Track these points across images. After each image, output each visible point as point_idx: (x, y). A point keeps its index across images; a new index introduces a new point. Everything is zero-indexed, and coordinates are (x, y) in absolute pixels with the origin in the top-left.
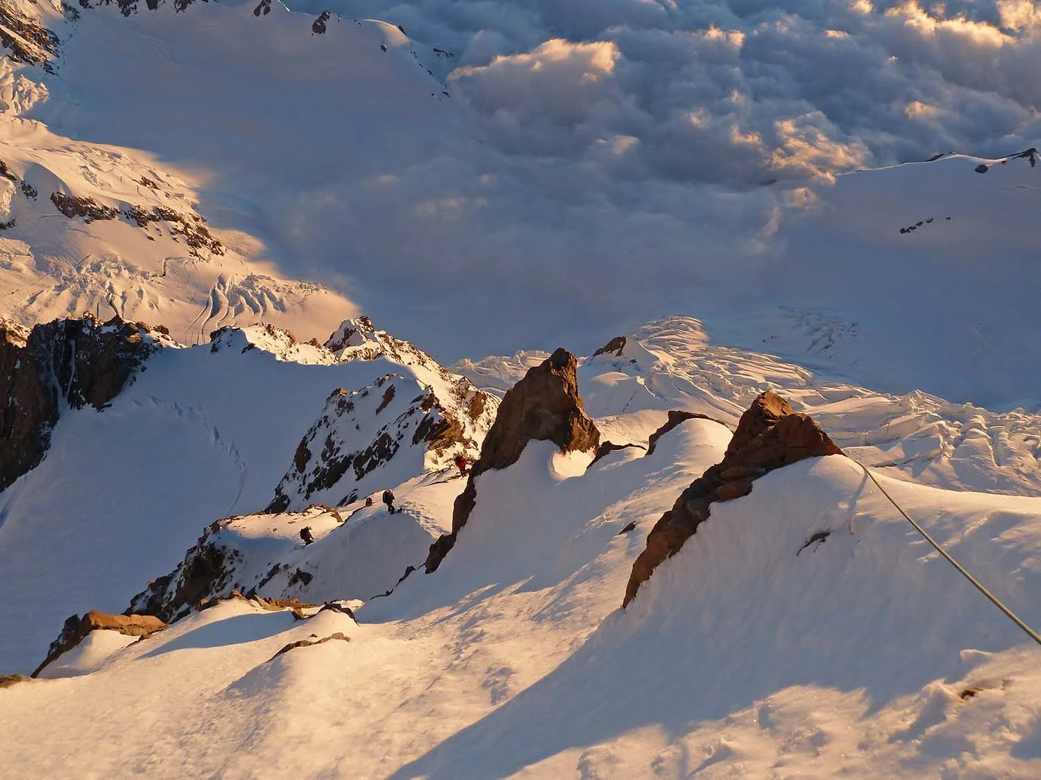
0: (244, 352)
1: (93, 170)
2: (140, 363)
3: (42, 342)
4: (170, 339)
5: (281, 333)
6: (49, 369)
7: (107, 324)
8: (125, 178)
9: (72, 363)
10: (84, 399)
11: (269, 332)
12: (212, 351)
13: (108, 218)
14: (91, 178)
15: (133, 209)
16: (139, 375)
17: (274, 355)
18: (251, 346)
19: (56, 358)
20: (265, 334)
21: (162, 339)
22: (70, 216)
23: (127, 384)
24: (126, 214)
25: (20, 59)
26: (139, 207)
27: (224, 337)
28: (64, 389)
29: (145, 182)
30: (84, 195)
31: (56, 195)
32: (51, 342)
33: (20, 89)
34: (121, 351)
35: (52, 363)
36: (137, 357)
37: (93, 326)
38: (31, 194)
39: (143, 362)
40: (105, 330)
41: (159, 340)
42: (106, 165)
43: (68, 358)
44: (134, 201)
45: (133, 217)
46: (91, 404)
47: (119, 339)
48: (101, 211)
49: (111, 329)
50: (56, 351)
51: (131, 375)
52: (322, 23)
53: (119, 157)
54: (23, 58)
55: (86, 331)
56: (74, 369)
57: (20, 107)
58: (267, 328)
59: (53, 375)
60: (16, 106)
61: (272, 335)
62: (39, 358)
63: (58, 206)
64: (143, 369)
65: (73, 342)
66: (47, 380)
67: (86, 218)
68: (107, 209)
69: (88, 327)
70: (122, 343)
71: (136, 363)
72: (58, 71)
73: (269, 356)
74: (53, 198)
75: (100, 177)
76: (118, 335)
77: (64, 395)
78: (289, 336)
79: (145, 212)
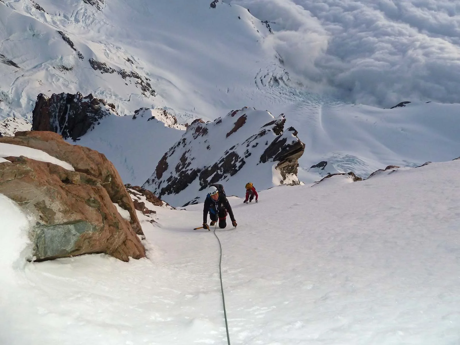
0: (149, 120)
1: (108, 51)
2: (98, 120)
3: (54, 102)
4: (115, 111)
5: (170, 116)
6: (55, 117)
7: (85, 98)
8: (120, 57)
9: (67, 116)
10: (69, 135)
11: (164, 114)
12: (133, 118)
13: (110, 73)
14: (107, 55)
15: (121, 71)
16: (96, 126)
17: (164, 124)
18: (153, 118)
19: (59, 112)
20: (162, 115)
21: (110, 110)
22: (95, 69)
23: (89, 130)
24: (118, 72)
25: (88, 2)
26: (124, 70)
27: (141, 113)
28: (61, 128)
29: (129, 60)
30: (102, 62)
31: (91, 60)
32: (59, 104)
33: (86, 15)
34: (89, 112)
35: (57, 114)
36: (97, 117)
37: (79, 98)
38: (81, 58)
39: (99, 120)
40: (84, 101)
41: (109, 110)
42: (114, 51)
43: (65, 113)
44: (122, 67)
45: (121, 74)
46: (71, 138)
47: (89, 106)
48: (108, 69)
49: (86, 100)
50: (60, 109)
51: (92, 126)
52: (215, 4)
53: (120, 48)
54: (89, 2)
55: (75, 100)
56: (67, 119)
57: (84, 22)
58: (164, 112)
59: (57, 120)
60: (83, 22)
61: (166, 116)
62: (52, 111)
63: (91, 64)
64: (99, 124)
65: (69, 106)
66: (54, 122)
67: (102, 71)
68: (111, 69)
69: (77, 99)
70: (90, 108)
71: (96, 120)
72: (103, 10)
73: (161, 124)
74: (90, 61)
75: (111, 55)
76: (89, 104)
77: (60, 131)
78: (174, 119)
79: (126, 72)
